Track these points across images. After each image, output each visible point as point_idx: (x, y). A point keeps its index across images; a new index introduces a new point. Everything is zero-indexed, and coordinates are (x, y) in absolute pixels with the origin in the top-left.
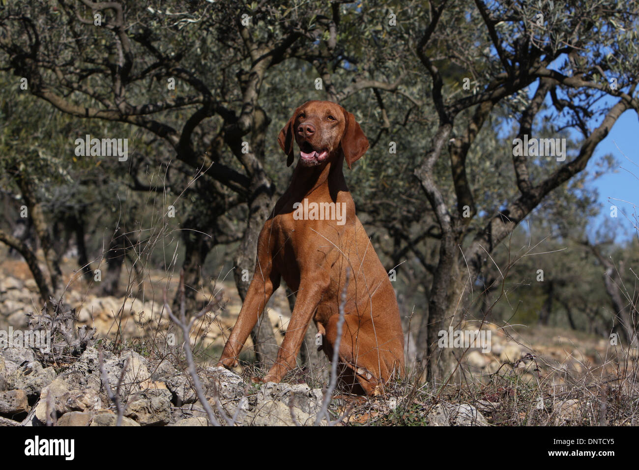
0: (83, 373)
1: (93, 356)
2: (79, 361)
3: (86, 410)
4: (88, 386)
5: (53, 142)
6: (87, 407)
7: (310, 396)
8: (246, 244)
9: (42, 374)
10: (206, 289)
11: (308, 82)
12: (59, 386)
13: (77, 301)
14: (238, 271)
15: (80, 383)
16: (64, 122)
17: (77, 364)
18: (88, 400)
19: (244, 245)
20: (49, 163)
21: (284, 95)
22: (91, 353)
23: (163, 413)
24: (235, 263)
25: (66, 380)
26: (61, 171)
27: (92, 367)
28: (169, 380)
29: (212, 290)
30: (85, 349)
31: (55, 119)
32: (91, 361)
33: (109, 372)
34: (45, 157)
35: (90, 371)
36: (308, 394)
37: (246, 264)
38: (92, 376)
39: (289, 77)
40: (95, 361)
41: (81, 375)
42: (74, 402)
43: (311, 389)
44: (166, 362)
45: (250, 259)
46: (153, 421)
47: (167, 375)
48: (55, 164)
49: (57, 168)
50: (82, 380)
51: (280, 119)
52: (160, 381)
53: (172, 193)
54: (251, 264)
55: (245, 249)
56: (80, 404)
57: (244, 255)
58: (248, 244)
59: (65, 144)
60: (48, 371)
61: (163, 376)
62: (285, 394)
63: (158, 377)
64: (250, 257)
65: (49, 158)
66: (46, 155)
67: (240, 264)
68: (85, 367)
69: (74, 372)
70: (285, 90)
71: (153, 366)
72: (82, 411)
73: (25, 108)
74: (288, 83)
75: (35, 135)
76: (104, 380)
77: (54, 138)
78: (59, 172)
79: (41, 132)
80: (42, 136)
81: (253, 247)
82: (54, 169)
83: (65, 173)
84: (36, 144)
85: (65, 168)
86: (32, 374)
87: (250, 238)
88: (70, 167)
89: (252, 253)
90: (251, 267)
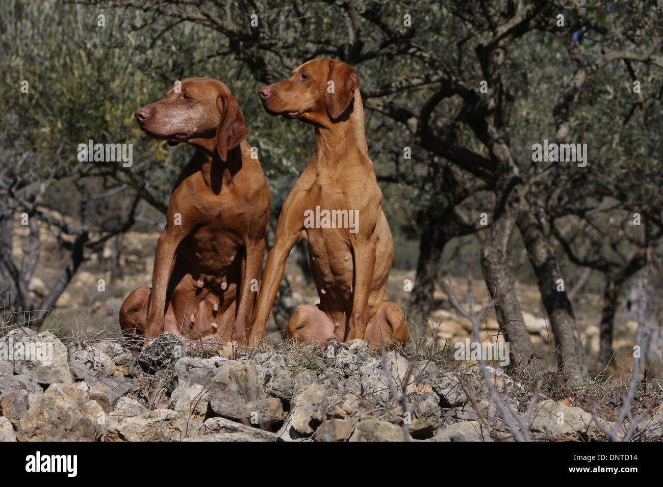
0: (340, 378)
1: (348, 360)
3: (346, 417)
4: (346, 391)
5: (275, 132)
6: (348, 414)
8: (494, 234)
12: (316, 392)
14: (486, 264)
17: (332, 370)
18: (349, 406)
19: (492, 235)
20: (271, 154)
21: (523, 71)
22: (345, 357)
23: (431, 418)
24: (483, 255)
25: (322, 386)
26: (284, 162)
27: (348, 371)
32: (346, 365)
33: (369, 376)
34: (267, 147)
35: (346, 376)
37: (494, 255)
38: (350, 380)
39: (528, 51)
40: (351, 365)
41: (337, 380)
42: (334, 409)
45: (498, 250)
46: (421, 427)
47: (430, 377)
48: (278, 155)
49: (280, 160)
50: (339, 385)
52: (425, 383)
54: (500, 255)
55: (493, 239)
56: (340, 411)
57: (492, 246)
58: (496, 234)
59: (287, 133)
61: (426, 378)
63: (422, 379)
64: (499, 248)
65: (271, 148)
66: (268, 145)
67: (488, 256)
68: (341, 372)
69: (330, 377)
70: (523, 64)
72: (343, 418)
73: (243, 95)
74: (527, 57)
75: (255, 124)
76: (365, 384)
77: (276, 127)
78: (282, 164)
79: (261, 121)
80: (261, 125)
81: (501, 237)
82: (276, 161)
83: (289, 164)
84: (257, 134)
85: (288, 159)
86: (271, 380)
87: (498, 227)
88: (292, 157)
89: (500, 243)
90: (500, 258)
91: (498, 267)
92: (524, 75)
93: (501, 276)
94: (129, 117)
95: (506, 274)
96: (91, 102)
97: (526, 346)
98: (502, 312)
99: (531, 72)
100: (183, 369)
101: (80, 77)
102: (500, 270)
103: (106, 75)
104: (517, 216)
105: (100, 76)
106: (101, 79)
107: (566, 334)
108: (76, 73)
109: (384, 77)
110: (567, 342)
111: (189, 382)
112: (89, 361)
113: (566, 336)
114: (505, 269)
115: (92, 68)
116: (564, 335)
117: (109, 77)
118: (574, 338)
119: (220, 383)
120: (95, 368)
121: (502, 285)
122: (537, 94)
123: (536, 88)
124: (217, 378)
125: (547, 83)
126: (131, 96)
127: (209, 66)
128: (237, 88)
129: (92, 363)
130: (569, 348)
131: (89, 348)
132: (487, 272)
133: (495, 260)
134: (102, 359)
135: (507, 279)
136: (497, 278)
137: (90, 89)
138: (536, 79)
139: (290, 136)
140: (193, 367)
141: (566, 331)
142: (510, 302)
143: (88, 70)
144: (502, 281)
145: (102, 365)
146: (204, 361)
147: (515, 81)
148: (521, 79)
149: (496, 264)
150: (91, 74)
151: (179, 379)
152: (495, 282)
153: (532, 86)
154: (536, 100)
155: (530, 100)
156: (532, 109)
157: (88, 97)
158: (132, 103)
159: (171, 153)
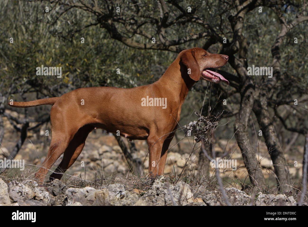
0: (154, 196)
1: (159, 186)
2: (151, 189)
4: (157, 203)
5: (125, 66)
7: (287, 201)
8: (241, 116)
9: (130, 198)
10: (217, 145)
11: (269, 20)
12: (141, 204)
13: (143, 157)
14: (237, 132)
15: (153, 202)
16: (131, 53)
17: (150, 191)
19: (239, 117)
20: (124, 78)
21: (256, 29)
22: (158, 184)
24: (235, 128)
25: (144, 200)
26: (131, 82)
27: (159, 192)
28: (205, 197)
29: (220, 145)
30: (154, 182)
31: (126, 52)
32: (158, 189)
33: (169, 194)
34: (121, 74)
35: (158, 195)
36: (285, 200)
37: (241, 128)
38: (159, 197)
39: (258, 18)
40: (160, 189)
41: (153, 197)
43: (287, 197)
44: (201, 186)
47: (202, 194)
48: (128, 78)
49: (129, 81)
50: (154, 200)
51: (254, 43)
52: (199, 198)
53: (195, 90)
54: (244, 128)
55: (240, 119)
57: (240, 123)
59: (132, 66)
60: (134, 196)
61: (200, 194)
62: (272, 201)
63: (197, 195)
64: (243, 124)
65: (123, 74)
67: (238, 128)
68: (155, 192)
69: (149, 196)
70: (256, 25)
71: (194, 189)
73: (108, 47)
74: (258, 22)
75: (115, 62)
76: (167, 199)
77: (126, 63)
78: (130, 83)
79: (118, 61)
80: (118, 62)
81: (245, 117)
82: (127, 81)
83: (133, 83)
84: (116, 67)
85: (133, 80)
86: (125, 198)
87: (242, 112)
88: (135, 79)
89: (244, 121)
90: (244, 129)
91: (243, 134)
92: (257, 31)
93: (245, 139)
94: (49, 61)
95: (248, 137)
96: (28, 53)
97: (260, 175)
98: (246, 158)
99: (260, 29)
100: (70, 194)
101: (23, 40)
102: (244, 135)
103: (35, 39)
104: (252, 106)
105: (32, 39)
106: (33, 41)
107: (281, 168)
108: (20, 38)
109: (182, 35)
110: (282, 172)
111: (73, 201)
112: (20, 192)
113: (281, 170)
114: (247, 135)
115: (28, 35)
116: (280, 169)
117: (37, 40)
118: (285, 170)
119: (90, 200)
120: (23, 195)
121: (245, 143)
122: (263, 41)
123: (263, 38)
124: (88, 198)
125: (269, 35)
126: (49, 49)
127: (90, 32)
128: (105, 43)
129: (21, 193)
130: (282, 176)
131: (20, 185)
132: (238, 137)
133: (242, 130)
134: (27, 190)
135: (249, 140)
136: (243, 140)
137: (27, 47)
138: (263, 33)
139: (133, 68)
140: (75, 193)
141: (281, 167)
142: (250, 152)
143: (26, 36)
144: (246, 141)
145: (27, 194)
146: (81, 190)
147: (252, 34)
148: (255, 33)
149: (242, 132)
150: (28, 39)
151: (68, 200)
152: (242, 142)
153: (261, 37)
154: (263, 44)
155: (260, 44)
156: (262, 49)
157: (27, 51)
158: (50, 53)
159: (71, 79)
